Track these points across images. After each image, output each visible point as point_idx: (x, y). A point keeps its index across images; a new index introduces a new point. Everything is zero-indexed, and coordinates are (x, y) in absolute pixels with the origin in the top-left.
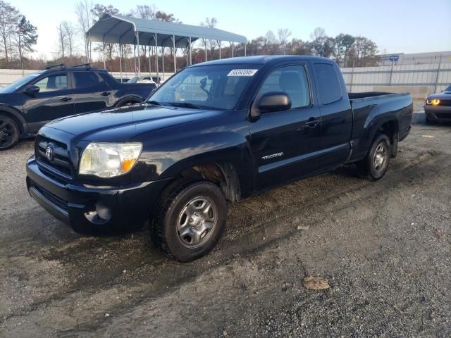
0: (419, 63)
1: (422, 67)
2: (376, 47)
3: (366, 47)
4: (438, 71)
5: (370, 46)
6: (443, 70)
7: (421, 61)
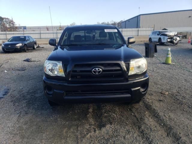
0: (33, 31)
1: (34, 32)
2: (14, 23)
3: (10, 23)
4: (40, 33)
5: (11, 22)
6: (42, 33)
7: (34, 30)
